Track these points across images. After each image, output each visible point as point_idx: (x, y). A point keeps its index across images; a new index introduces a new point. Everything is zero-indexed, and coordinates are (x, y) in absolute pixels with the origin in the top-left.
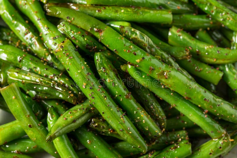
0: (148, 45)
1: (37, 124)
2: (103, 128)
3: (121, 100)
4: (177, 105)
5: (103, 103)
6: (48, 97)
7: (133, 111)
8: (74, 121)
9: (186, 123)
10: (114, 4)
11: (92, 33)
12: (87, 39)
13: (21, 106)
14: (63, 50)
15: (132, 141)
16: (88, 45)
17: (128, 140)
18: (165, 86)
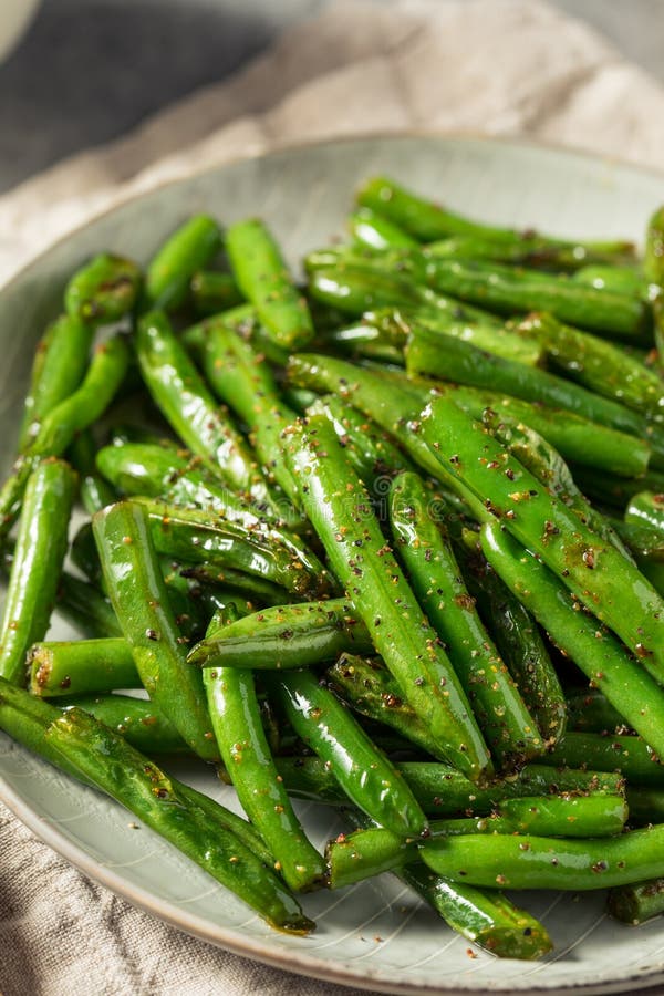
0: (556, 477)
1: (176, 638)
2: (369, 685)
3: (441, 607)
4: (609, 676)
5: (383, 591)
6: (225, 579)
7: (471, 647)
8: (285, 635)
9: (626, 753)
10: (486, 385)
11: (401, 437)
12: (383, 447)
13: (141, 570)
14: (304, 430)
15: (443, 724)
16: (381, 461)
17: (434, 722)
18: (582, 606)
